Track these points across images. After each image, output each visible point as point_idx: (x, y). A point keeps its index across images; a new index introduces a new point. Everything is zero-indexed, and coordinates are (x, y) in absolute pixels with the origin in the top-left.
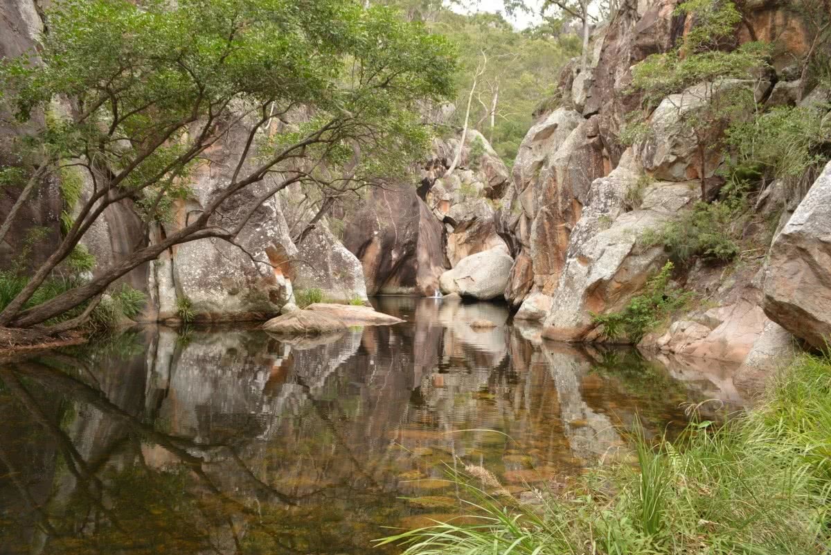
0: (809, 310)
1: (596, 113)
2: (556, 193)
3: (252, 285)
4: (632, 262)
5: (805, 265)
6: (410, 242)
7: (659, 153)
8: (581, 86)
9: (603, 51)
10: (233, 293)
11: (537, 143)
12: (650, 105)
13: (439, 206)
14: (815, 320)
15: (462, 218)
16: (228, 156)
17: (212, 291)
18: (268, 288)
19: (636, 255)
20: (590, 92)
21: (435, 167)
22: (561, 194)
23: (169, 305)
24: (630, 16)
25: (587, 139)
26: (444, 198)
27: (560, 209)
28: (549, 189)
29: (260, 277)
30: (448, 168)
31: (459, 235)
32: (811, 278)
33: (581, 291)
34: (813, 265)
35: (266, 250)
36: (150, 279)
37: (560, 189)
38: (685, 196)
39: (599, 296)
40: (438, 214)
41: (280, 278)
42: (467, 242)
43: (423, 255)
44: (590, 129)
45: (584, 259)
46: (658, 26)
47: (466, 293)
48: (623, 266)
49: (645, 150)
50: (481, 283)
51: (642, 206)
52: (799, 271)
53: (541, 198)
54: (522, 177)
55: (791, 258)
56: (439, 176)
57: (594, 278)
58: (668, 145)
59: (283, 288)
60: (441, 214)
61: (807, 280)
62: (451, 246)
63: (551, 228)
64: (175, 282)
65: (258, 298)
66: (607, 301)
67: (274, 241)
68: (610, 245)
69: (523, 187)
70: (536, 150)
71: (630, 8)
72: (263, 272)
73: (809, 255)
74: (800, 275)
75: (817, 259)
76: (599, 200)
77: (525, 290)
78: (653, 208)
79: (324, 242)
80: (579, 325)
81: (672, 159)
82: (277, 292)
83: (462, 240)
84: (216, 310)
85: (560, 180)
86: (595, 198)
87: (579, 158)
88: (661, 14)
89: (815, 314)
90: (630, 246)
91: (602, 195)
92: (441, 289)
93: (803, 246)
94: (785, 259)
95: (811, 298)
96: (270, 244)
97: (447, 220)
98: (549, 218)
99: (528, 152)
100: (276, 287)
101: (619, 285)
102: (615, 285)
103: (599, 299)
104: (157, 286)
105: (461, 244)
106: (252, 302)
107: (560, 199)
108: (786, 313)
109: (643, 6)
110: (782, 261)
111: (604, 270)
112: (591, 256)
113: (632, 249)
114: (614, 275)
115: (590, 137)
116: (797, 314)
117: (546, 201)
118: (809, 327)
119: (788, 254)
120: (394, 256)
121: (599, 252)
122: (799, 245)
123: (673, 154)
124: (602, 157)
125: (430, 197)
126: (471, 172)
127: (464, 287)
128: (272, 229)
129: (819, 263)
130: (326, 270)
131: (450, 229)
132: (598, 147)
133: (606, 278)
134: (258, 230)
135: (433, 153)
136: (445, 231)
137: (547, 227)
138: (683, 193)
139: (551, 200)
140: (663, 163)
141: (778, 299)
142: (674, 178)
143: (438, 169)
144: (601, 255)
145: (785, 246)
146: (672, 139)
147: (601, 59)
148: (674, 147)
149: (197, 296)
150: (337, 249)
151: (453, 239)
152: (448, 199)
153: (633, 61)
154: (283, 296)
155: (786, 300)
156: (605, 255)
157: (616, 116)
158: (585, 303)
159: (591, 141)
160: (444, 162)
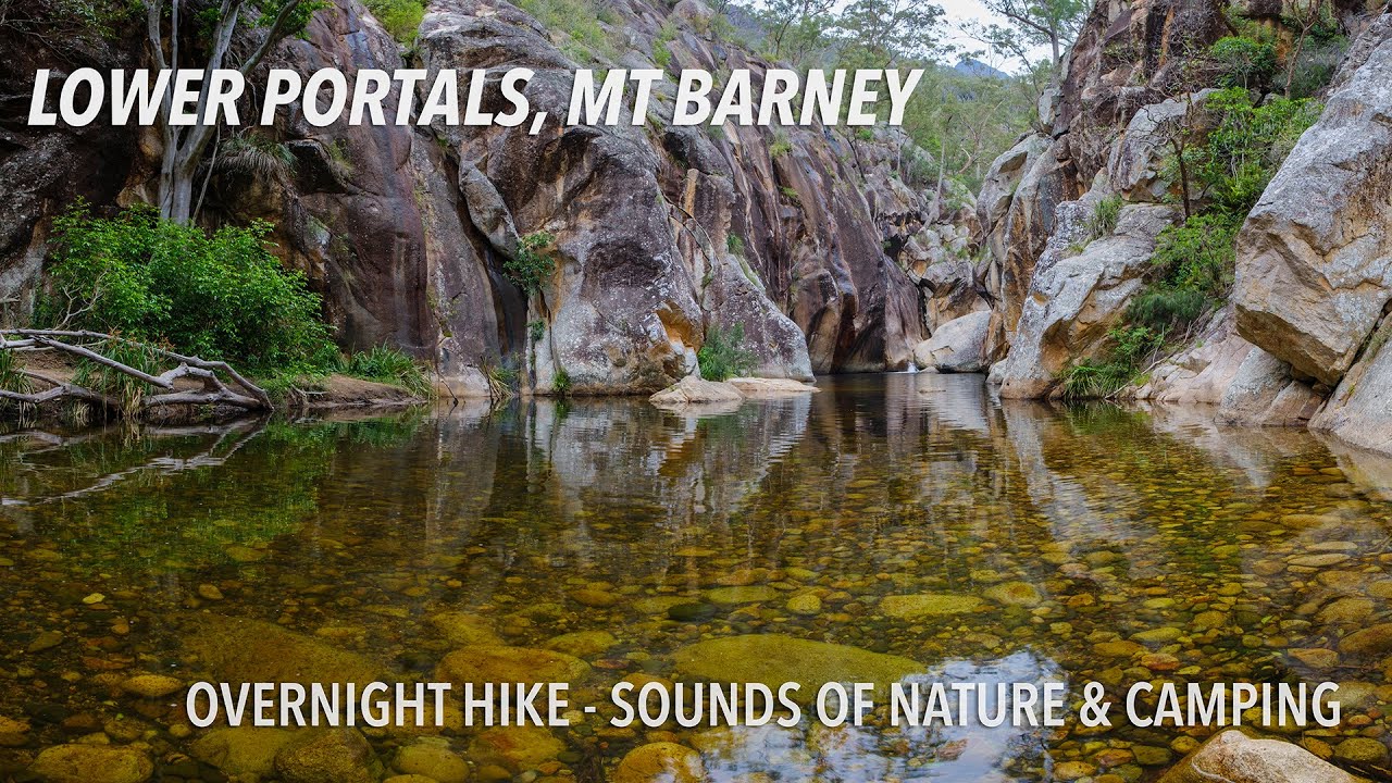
0: (1289, 320)
1: (1066, 132)
2: (1024, 229)
3: (641, 354)
4: (1101, 296)
5: (1279, 258)
6: (875, 309)
7: (1135, 168)
8: (1049, 105)
9: (1072, 63)
10: (619, 364)
11: (1005, 175)
12: (1123, 116)
13: (914, 266)
14: (1296, 331)
15: (941, 280)
16: (609, 205)
17: (592, 362)
18: (661, 357)
19: (1107, 288)
20: (1059, 109)
21: (907, 223)
22: (1031, 231)
23: (546, 381)
24: (1101, 24)
25: (1058, 163)
26: (919, 258)
27: (1030, 248)
28: (1016, 225)
29: (651, 345)
30: (923, 223)
31: (940, 301)
32: (1287, 275)
33: (1039, 338)
34: (1289, 258)
35: (658, 312)
36: (527, 351)
37: (1028, 224)
38: (1168, 218)
39: (1061, 343)
40: (913, 276)
41: (677, 345)
42: (950, 308)
43: (893, 325)
44: (1061, 150)
45: (1040, 296)
46: (1131, 30)
47: (944, 366)
48: (1088, 303)
49: (1120, 167)
50: (961, 354)
51: (1115, 232)
52: (1272, 267)
53: (1007, 236)
54: (989, 216)
55: (1262, 251)
56: (913, 232)
57: (1053, 318)
58: (1144, 160)
59: (680, 357)
60: (917, 275)
61: (1283, 277)
62: (931, 314)
63: (1021, 272)
64: (553, 354)
65: (650, 370)
66: (1072, 349)
67: (668, 301)
68: (1071, 276)
69: (990, 228)
70: (1004, 183)
71: (1101, 15)
72: (654, 339)
73: (1284, 245)
74: (1275, 270)
75: (1292, 248)
76: (1065, 227)
77: (1002, 354)
78: (1129, 233)
79: (757, 309)
80: (1038, 381)
81: (1150, 175)
82: (672, 362)
83: (944, 307)
84: (597, 384)
85: (1028, 213)
86: (1061, 225)
87: (1048, 185)
88: (1134, 18)
89: (1297, 325)
90: (1096, 276)
91: (1068, 221)
92: (916, 363)
93: (1275, 232)
94: (1255, 251)
95: (1290, 303)
96: (664, 305)
97: (924, 283)
98: (1018, 262)
99: (994, 187)
100: (670, 356)
101: (1085, 327)
102: (1078, 327)
103: (1061, 347)
104: (534, 357)
105: (943, 311)
106: (643, 375)
107: (1030, 236)
108: (1263, 327)
109: (1114, 12)
110: (1252, 256)
111: (1064, 309)
112: (1049, 292)
113: (1099, 281)
114: (1077, 314)
115: (1061, 161)
116: (1275, 327)
117: (1014, 239)
118: (1292, 343)
119: (1258, 244)
120: (857, 325)
121: (1059, 286)
122: (1270, 231)
123: (1151, 169)
124: (1076, 184)
125: (903, 256)
126: (952, 226)
127: (941, 360)
128: (666, 287)
129: (1295, 253)
130: (760, 341)
131: (928, 293)
132: (1071, 172)
133: (1067, 318)
134: (649, 288)
135: (903, 206)
136: (923, 296)
137: (1016, 272)
138: (1164, 214)
139: (1018, 238)
140: (1140, 180)
141: (1250, 308)
142: (1155, 199)
143: (911, 225)
144: (1061, 289)
145: (1253, 234)
146: (1149, 152)
147: (1069, 72)
148: (1152, 161)
149: (577, 368)
150: (773, 316)
151: (933, 305)
152: (925, 258)
153: (1103, 71)
154: (681, 367)
155: (1260, 309)
156: (1066, 289)
157: (1086, 131)
158: (1044, 353)
159: (1062, 165)
160: (918, 217)
